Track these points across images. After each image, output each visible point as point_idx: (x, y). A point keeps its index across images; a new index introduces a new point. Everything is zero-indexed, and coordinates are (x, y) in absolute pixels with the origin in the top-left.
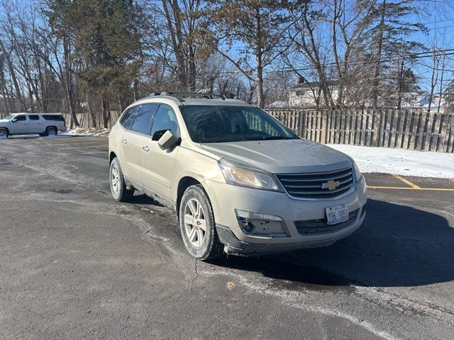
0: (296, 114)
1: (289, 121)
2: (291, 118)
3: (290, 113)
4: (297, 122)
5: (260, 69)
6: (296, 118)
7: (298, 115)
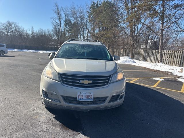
0: (180, 52)
1: (177, 55)
2: (178, 54)
3: (177, 51)
4: (181, 56)
5: (162, 30)
6: (180, 54)
7: (181, 53)
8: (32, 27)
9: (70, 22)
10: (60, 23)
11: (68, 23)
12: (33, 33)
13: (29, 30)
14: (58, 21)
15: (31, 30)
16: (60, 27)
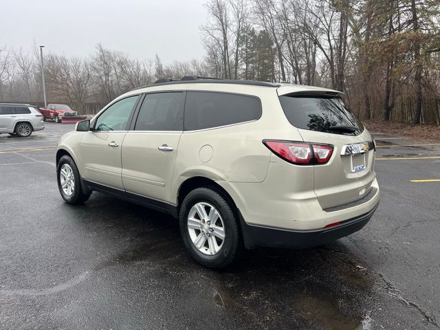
8: (157, 56)
9: (252, 33)
10: (225, 38)
11: (245, 35)
12: (159, 71)
13: (150, 62)
14: (219, 34)
15: (154, 63)
16: (226, 48)
